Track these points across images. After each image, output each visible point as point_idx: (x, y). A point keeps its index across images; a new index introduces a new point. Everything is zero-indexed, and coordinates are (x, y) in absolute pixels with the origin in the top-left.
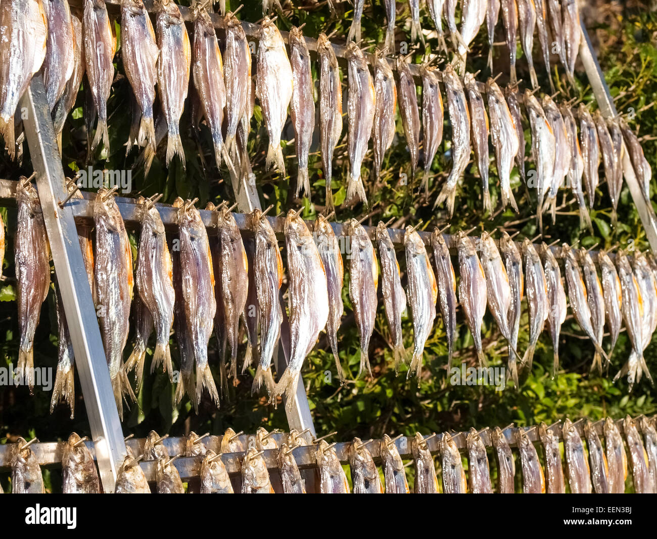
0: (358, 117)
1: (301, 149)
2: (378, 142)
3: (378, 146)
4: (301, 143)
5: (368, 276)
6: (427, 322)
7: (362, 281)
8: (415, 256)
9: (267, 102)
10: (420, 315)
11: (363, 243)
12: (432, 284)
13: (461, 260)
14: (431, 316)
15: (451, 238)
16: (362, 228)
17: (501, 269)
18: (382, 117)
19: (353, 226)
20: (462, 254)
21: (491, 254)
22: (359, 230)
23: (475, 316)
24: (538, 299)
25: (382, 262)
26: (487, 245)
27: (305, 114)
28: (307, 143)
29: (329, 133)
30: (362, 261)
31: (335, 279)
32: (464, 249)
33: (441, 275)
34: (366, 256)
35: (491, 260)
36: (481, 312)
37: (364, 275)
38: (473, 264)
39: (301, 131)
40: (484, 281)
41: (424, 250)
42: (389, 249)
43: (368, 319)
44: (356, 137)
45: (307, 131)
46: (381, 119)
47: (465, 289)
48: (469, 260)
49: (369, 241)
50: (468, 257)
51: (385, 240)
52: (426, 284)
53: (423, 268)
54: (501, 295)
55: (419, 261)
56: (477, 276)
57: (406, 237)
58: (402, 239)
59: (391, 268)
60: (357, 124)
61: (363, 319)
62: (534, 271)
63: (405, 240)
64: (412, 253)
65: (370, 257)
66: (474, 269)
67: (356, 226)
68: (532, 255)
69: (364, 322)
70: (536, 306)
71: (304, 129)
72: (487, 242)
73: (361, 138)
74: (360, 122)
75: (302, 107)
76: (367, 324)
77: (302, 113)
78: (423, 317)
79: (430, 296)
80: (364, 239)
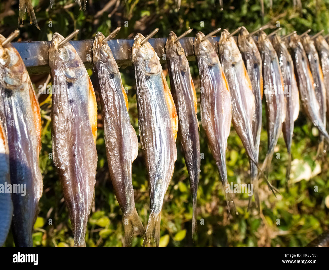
5: (82, 124)
6: (166, 170)
7: (73, 134)
8: (148, 78)
10: (157, 161)
11: (72, 73)
12: (171, 112)
13: (203, 72)
14: (171, 158)
15: (189, 42)
16: (70, 47)
17: (244, 74)
19: (56, 45)
20: (204, 63)
21: (233, 58)
22: (65, 53)
23: (219, 141)
24: (278, 101)
25: (103, 96)
26: (229, 47)
30: (71, 102)
31: (26, 143)
32: (204, 57)
33: (181, 98)
34: (78, 92)
35: (233, 65)
36: (226, 133)
37: (75, 124)
38: (216, 76)
40: (229, 93)
41: (160, 67)
42: (112, 76)
43: (84, 192)
47: (208, 109)
48: (212, 71)
49: (82, 67)
50: (210, 67)
51: (106, 61)
52: (164, 116)
53: (160, 94)
54: (246, 108)
55: (153, 86)
56: (221, 89)
57: (134, 51)
58: (130, 53)
59: (117, 104)
61: (75, 192)
62: (272, 70)
63: (134, 56)
64: (143, 73)
65: (83, 93)
66: (218, 81)
67: (60, 46)
68: (270, 52)
69: (77, 199)
70: (275, 108)
72: (228, 43)
76: (82, 200)
78: (162, 163)
79: (169, 130)
80: (73, 65)
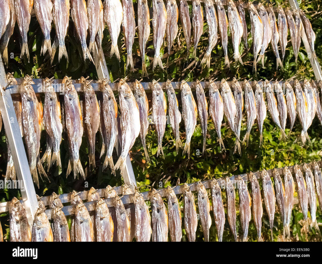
0: (158, 26)
1: (128, 45)
2: (169, 37)
3: (169, 39)
4: (128, 43)
5: (161, 108)
6: (192, 128)
7: (158, 111)
8: (186, 95)
9: (110, 24)
10: (188, 124)
11: (158, 92)
12: (195, 108)
13: (210, 95)
14: (194, 124)
15: (206, 83)
16: (158, 84)
17: (231, 96)
18: (171, 24)
19: (153, 83)
20: (211, 91)
21: (226, 90)
22: (156, 86)
23: (217, 121)
24: (251, 110)
25: (169, 100)
26: (224, 86)
27: (130, 28)
28: (132, 42)
29: (143, 36)
30: (158, 101)
31: (144, 111)
32: (212, 89)
33: (199, 103)
34: (160, 98)
35: (226, 93)
36: (221, 119)
37: (159, 108)
38: (216, 96)
39: (128, 37)
40: (222, 103)
41: (191, 92)
42: (172, 94)
43: (161, 129)
44: (157, 36)
45: (131, 36)
46: (170, 26)
47: (212, 109)
48: (214, 95)
49: (162, 91)
50: (213, 93)
51: (170, 89)
52: (191, 109)
53: (190, 100)
54: (231, 110)
55: (188, 98)
56: (219, 101)
57: (181, 86)
58: (180, 87)
59: (173, 103)
60: (157, 30)
61: (159, 129)
62: (249, 96)
63: (181, 88)
64: (184, 94)
65: (162, 98)
66: (217, 99)
67: (155, 84)
68: (248, 88)
69: (159, 130)
70: (250, 113)
71: (129, 35)
72: (224, 84)
73: (159, 36)
74: (159, 29)
75: (128, 24)
76: (161, 131)
77: (128, 28)
78: (190, 125)
79: (193, 114)
80: (159, 89)
